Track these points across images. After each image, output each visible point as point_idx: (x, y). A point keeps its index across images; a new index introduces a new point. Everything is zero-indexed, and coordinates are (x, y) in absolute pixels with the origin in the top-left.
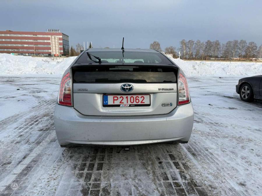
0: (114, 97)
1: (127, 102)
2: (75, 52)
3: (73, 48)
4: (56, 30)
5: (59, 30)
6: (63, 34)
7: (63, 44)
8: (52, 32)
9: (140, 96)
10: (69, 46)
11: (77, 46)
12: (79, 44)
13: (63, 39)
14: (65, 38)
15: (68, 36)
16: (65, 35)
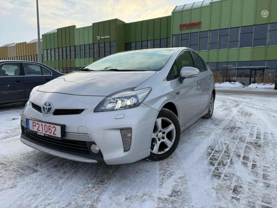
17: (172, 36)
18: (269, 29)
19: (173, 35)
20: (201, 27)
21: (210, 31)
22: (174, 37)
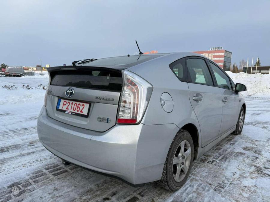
0: (64, 102)
1: (71, 110)
2: (238, 69)
3: (235, 65)
4: (219, 48)
5: (222, 47)
6: (225, 51)
7: (224, 61)
8: (214, 50)
9: (81, 104)
10: (230, 63)
11: (240, 62)
12: (243, 61)
13: (225, 56)
14: (228, 55)
15: (231, 53)
16: (228, 52)
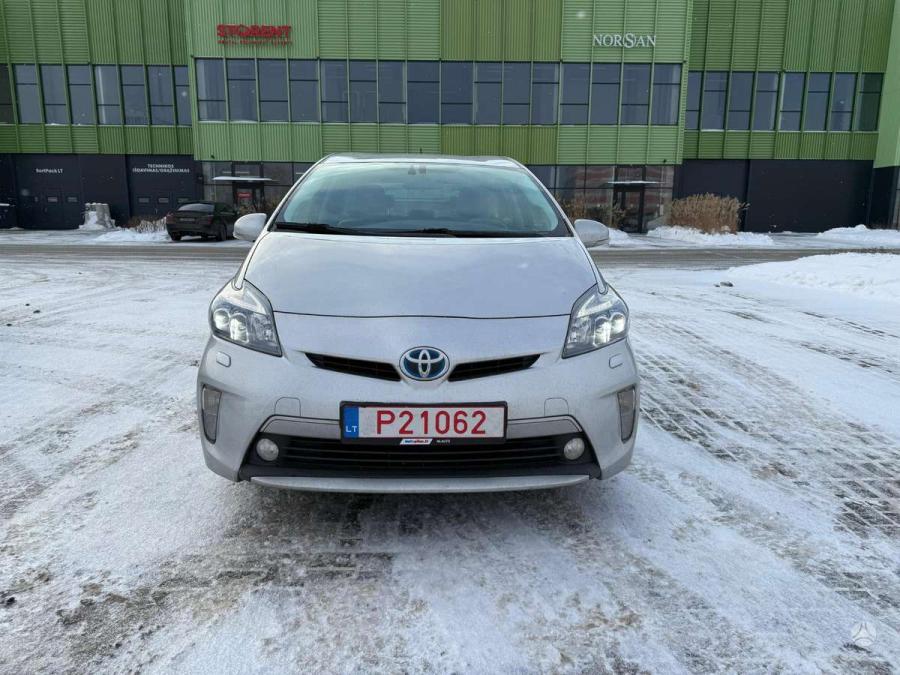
17: (191, 62)
18: (475, 78)
19: (196, 59)
20: (291, 43)
21: (321, 60)
22: (201, 65)
